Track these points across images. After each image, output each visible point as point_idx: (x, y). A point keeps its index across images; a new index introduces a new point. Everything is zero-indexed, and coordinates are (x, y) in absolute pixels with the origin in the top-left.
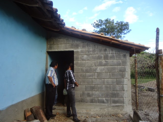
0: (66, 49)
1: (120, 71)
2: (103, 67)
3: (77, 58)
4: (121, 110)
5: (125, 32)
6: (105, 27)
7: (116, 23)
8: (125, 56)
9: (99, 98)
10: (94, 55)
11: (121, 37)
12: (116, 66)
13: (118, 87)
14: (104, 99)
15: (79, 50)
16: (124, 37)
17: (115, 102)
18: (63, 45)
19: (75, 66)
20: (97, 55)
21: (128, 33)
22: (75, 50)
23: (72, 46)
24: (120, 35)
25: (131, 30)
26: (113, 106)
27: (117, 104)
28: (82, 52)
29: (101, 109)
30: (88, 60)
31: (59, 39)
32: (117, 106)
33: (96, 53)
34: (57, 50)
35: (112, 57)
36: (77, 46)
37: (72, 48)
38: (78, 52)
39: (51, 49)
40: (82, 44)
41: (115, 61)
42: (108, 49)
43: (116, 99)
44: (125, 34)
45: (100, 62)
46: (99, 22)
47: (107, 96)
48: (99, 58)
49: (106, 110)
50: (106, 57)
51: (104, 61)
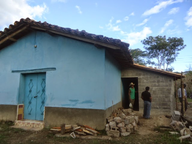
0: (133, 76)
1: (168, 90)
2: (157, 87)
3: (140, 82)
4: (169, 113)
5: (179, 48)
6: (156, 44)
7: (168, 40)
8: (170, 81)
9: (154, 106)
10: (151, 80)
11: (174, 53)
12: (165, 87)
13: (166, 100)
14: (158, 106)
15: (141, 77)
16: (178, 53)
17: (165, 108)
18: (131, 74)
19: (139, 86)
20: (153, 80)
21: (182, 49)
22: (138, 77)
23: (137, 75)
24: (174, 51)
25: (185, 45)
26: (164, 111)
27: (166, 110)
28: (143, 78)
29: (156, 112)
30: (147, 83)
31: (128, 71)
32: (166, 111)
33: (152, 79)
34: (127, 77)
35: (162, 82)
36: (140, 75)
37: (137, 76)
38: (140, 78)
39: (124, 76)
40: (143, 73)
41: (164, 84)
42: (159, 77)
43: (166, 107)
44: (179, 50)
45: (155, 84)
46: (150, 39)
47: (160, 105)
48: (154, 82)
49: (159, 113)
50: (158, 82)
51: (157, 84)
